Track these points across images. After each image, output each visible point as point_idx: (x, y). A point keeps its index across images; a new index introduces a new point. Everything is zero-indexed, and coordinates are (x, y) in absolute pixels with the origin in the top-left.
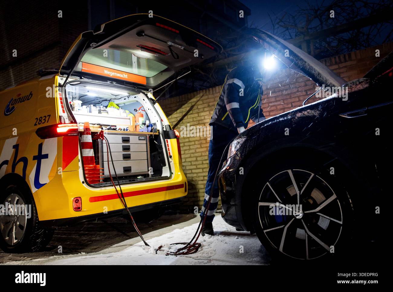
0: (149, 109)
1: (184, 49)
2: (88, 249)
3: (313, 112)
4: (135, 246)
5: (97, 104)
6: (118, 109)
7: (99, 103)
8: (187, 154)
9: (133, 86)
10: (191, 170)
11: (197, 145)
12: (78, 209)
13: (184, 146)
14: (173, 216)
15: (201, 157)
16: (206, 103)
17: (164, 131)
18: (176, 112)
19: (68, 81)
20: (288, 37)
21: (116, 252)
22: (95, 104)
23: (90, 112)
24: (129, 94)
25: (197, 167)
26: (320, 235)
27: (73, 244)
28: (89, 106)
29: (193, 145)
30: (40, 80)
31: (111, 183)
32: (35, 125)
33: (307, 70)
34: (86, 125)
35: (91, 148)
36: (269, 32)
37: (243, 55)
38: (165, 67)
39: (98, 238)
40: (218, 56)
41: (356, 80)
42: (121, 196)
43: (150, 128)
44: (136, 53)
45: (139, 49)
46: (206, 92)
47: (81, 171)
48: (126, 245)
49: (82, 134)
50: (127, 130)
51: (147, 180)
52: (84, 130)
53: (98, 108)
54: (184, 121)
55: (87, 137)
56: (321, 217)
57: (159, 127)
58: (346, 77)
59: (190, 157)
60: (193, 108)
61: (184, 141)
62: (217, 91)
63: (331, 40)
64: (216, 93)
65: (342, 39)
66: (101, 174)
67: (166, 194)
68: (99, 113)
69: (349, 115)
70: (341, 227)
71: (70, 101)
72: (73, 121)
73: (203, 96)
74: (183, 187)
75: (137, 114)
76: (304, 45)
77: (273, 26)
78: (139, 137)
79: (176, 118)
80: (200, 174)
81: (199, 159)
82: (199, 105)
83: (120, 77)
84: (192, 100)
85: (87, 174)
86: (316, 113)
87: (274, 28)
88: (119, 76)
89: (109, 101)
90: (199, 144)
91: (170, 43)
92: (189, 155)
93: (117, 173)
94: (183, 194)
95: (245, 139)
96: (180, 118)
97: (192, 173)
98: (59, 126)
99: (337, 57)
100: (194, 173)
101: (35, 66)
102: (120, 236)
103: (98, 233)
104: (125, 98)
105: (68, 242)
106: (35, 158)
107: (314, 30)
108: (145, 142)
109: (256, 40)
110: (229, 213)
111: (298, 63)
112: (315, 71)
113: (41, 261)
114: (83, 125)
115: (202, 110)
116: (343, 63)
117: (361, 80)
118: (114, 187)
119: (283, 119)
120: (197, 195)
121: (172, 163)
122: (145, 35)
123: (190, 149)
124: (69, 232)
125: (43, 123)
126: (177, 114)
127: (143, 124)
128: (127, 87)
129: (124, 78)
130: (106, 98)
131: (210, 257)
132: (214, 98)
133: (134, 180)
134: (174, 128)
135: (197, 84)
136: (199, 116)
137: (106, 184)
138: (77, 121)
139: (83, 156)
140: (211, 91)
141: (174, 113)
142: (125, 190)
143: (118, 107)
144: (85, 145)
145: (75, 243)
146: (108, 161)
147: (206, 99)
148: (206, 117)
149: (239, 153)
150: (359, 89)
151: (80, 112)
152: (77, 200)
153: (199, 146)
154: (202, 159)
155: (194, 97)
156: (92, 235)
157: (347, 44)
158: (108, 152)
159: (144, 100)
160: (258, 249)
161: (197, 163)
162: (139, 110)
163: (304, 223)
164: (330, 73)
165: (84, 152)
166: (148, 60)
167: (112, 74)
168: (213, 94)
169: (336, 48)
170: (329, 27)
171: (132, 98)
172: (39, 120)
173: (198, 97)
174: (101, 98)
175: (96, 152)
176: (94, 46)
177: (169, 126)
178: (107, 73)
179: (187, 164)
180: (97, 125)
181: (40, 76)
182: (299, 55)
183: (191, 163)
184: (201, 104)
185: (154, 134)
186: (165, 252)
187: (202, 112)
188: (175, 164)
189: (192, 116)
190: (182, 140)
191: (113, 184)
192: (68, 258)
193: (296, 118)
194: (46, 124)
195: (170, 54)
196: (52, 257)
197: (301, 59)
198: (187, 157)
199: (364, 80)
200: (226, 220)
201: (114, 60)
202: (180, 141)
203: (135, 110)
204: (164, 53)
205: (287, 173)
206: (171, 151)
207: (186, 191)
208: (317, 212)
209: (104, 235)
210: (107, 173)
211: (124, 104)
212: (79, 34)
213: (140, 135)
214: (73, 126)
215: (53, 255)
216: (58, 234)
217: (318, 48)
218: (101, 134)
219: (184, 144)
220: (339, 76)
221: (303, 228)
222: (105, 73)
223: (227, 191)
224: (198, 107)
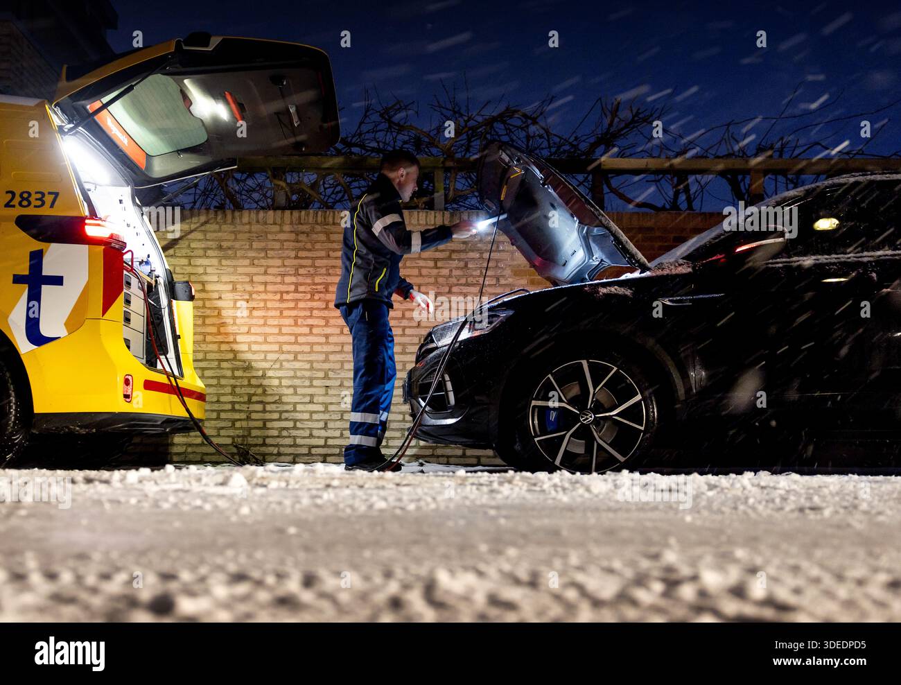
12: (127, 397)
16: (213, 240)
32: (9, 206)
46: (216, 217)
62: (245, 220)
73: (206, 222)
82: (194, 240)
83: (120, 140)
98: (87, 221)
115: (201, 253)
125: (37, 207)
129: (124, 145)
132: (236, 233)
136: (190, 264)
140: (229, 217)
147: (215, 231)
148: (209, 270)
152: (128, 381)
168: (233, 223)
172: (22, 198)
173: (193, 222)
184: (200, 240)
187: (200, 257)
222: (108, 124)
224: (190, 245)
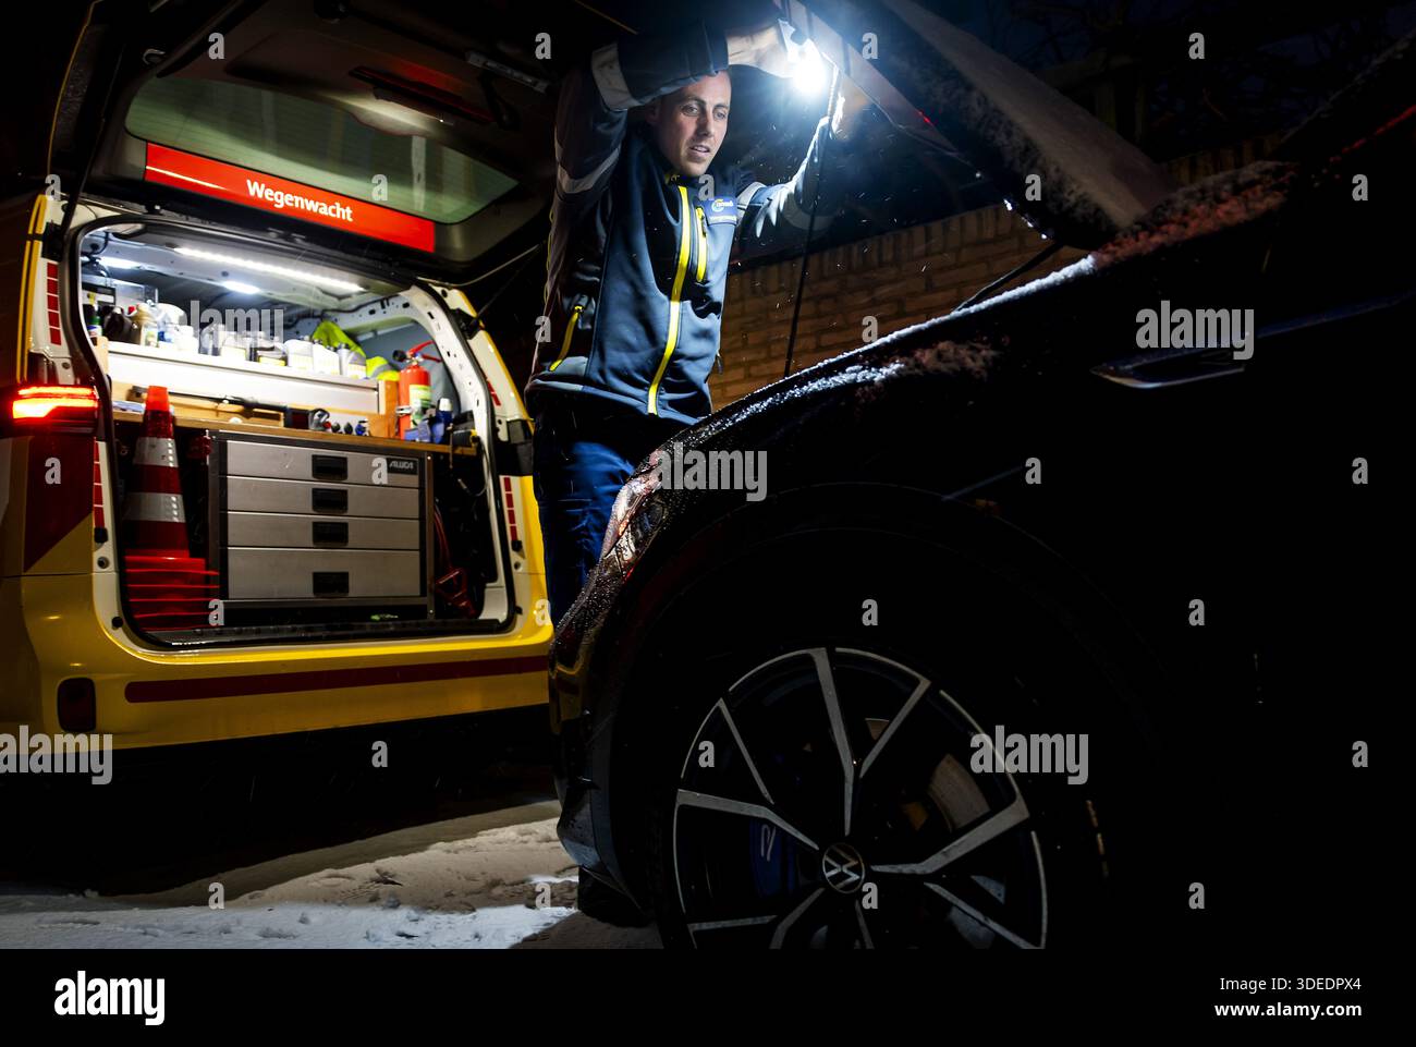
0: (449, 354)
3: (964, 352)
9: (381, 256)
17: (497, 441)
31: (240, 633)
50: (360, 431)
55: (153, 445)
68: (250, 359)
75: (403, 371)
78: (390, 461)
83: (318, 215)
86: (975, 359)
88: (315, 210)
89: (319, 317)
91: (476, 59)
104: (371, 308)
108: (414, 480)
121: (520, 570)
159: (432, 317)
162: (414, 355)
167: (281, 201)
171: (396, 310)
177: (524, 423)
178: (260, 196)
185: (458, 451)
188: (533, 574)
203: (397, 353)
206: (519, 524)
211: (374, 331)
213: (394, 452)
222: (252, 193)
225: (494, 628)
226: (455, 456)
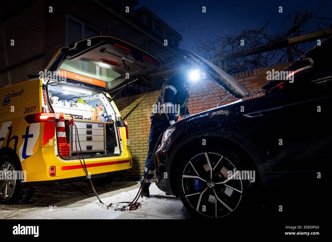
0: (106, 105)
1: (133, 63)
2: (59, 204)
3: (224, 112)
4: (93, 202)
5: (69, 100)
6: (84, 104)
7: (71, 99)
8: (133, 138)
9: (96, 88)
10: (135, 150)
11: (140, 132)
12: (53, 175)
13: (131, 132)
14: (121, 183)
15: (143, 141)
16: (148, 102)
17: (117, 121)
18: (126, 108)
19: (49, 83)
20: (209, 57)
21: (79, 206)
22: (68, 100)
23: (64, 105)
24: (93, 93)
25: (139, 148)
26: (226, 200)
27: (49, 199)
28: (64, 101)
29: (137, 132)
30: (29, 81)
31: (77, 157)
32: (25, 113)
33: (222, 81)
34: (61, 115)
35: (64, 131)
36: (195, 53)
37: (176, 69)
38: (119, 75)
39: (66, 196)
40: (158, 69)
41: (256, 90)
42: (84, 166)
43: (107, 119)
44: (99, 65)
45: (101, 61)
46: (148, 94)
47: (56, 148)
48: (87, 202)
49: (58, 121)
50: (90, 119)
51: (103, 156)
52: (60, 118)
53: (70, 103)
54: (131, 114)
55: (61, 123)
56: (227, 187)
57: (113, 118)
58: (249, 88)
59: (135, 141)
60: (138, 105)
61: (131, 129)
62: (156, 94)
63: (239, 61)
64: (155, 95)
65: (248, 61)
66: (70, 150)
67: (116, 166)
68: (71, 106)
69: (250, 115)
70: (241, 195)
71: (50, 97)
72: (52, 111)
73: (146, 97)
74: (129, 162)
75: (97, 108)
76: (220, 64)
77: (198, 49)
78: (99, 125)
79: (126, 112)
80: (141, 153)
81: (141, 142)
83: (87, 81)
84: (138, 99)
85: (60, 150)
86: (227, 113)
87: (199, 50)
89: (79, 98)
90: (141, 132)
91: (123, 58)
92: (134, 139)
93: (82, 150)
94: (129, 167)
95: (175, 129)
96: (129, 112)
97: (136, 152)
98: (42, 114)
99: (243, 73)
100: (137, 152)
101: (26, 71)
102: (82, 195)
103: (67, 192)
104: (90, 96)
105: (45, 198)
106: (23, 137)
107: (228, 53)
108: (103, 128)
109: (186, 59)
110: (161, 182)
111: (215, 76)
112: (227, 82)
113: (25, 211)
114: (59, 114)
115: (145, 107)
116: (247, 77)
117: (260, 90)
118: (79, 160)
119: (203, 116)
120: (139, 168)
121: (121, 144)
122: (106, 51)
123: (135, 135)
124: (46, 191)
125: (30, 112)
126: (127, 109)
127: (102, 115)
128: (92, 88)
129: (90, 82)
130: (76, 96)
131: (146, 213)
132: (154, 99)
133: (94, 156)
134: (124, 119)
135: (142, 88)
136: (142, 111)
137: (74, 157)
138: (55, 111)
139: (58, 136)
140: (152, 94)
141: (125, 109)
142: (87, 162)
143: (84, 103)
144: (59, 129)
145: (50, 199)
146: (76, 141)
147: (148, 99)
148: (147, 112)
149: (170, 139)
150: (258, 96)
151: (57, 105)
152: (53, 168)
153: (141, 133)
154: (144, 142)
155: (139, 98)
156: (62, 194)
157: (251, 64)
158: (76, 135)
159: (103, 98)
160: (181, 208)
161: (140, 145)
162: (100, 105)
163: (214, 191)
164: (237, 85)
165: (59, 134)
166: (107, 70)
167: (81, 79)
168: (153, 96)
169: (242, 67)
170: (238, 52)
171: (95, 97)
172: (28, 110)
173: (142, 98)
174: (72, 96)
175: (67, 134)
176: (69, 58)
177: (121, 117)
178: (78, 78)
179: (132, 146)
180: (69, 115)
181: (29, 78)
182: (216, 70)
183: (135, 145)
184: (144, 103)
185: (110, 123)
186: (114, 209)
187: (145, 108)
188: (124, 145)
189: (138, 111)
190: (130, 128)
191: (78, 158)
192: (44, 209)
193: (212, 115)
194: (32, 113)
195: (123, 66)
196: (33, 209)
197: (218, 74)
198: (132, 140)
199: (262, 90)
200: (159, 187)
201: (83, 69)
202: (128, 129)
203: (97, 105)
204: (119, 65)
205: (204, 155)
206: (121, 136)
207: (131, 165)
208: (225, 184)
209: (71, 194)
210: (74, 149)
211: (89, 100)
212: (59, 49)
213: (99, 123)
214: (52, 115)
215: (33, 207)
216: (37, 192)
217: (230, 66)
218: (72, 122)
219: (131, 131)
220: (244, 87)
221: (214, 195)
222: (76, 78)
223: (161, 166)
224: (142, 105)
225: (117, 155)
226: (109, 124)
